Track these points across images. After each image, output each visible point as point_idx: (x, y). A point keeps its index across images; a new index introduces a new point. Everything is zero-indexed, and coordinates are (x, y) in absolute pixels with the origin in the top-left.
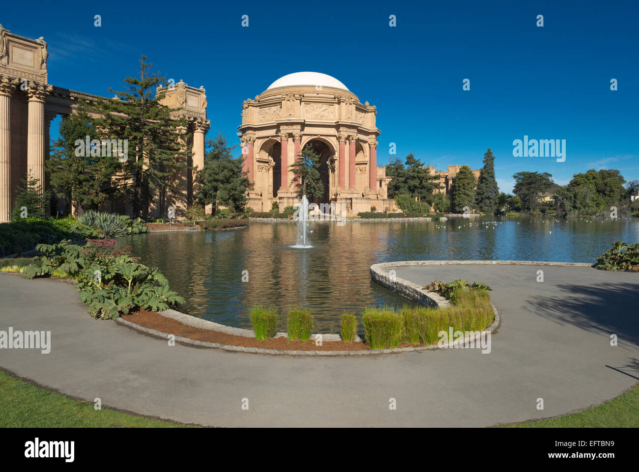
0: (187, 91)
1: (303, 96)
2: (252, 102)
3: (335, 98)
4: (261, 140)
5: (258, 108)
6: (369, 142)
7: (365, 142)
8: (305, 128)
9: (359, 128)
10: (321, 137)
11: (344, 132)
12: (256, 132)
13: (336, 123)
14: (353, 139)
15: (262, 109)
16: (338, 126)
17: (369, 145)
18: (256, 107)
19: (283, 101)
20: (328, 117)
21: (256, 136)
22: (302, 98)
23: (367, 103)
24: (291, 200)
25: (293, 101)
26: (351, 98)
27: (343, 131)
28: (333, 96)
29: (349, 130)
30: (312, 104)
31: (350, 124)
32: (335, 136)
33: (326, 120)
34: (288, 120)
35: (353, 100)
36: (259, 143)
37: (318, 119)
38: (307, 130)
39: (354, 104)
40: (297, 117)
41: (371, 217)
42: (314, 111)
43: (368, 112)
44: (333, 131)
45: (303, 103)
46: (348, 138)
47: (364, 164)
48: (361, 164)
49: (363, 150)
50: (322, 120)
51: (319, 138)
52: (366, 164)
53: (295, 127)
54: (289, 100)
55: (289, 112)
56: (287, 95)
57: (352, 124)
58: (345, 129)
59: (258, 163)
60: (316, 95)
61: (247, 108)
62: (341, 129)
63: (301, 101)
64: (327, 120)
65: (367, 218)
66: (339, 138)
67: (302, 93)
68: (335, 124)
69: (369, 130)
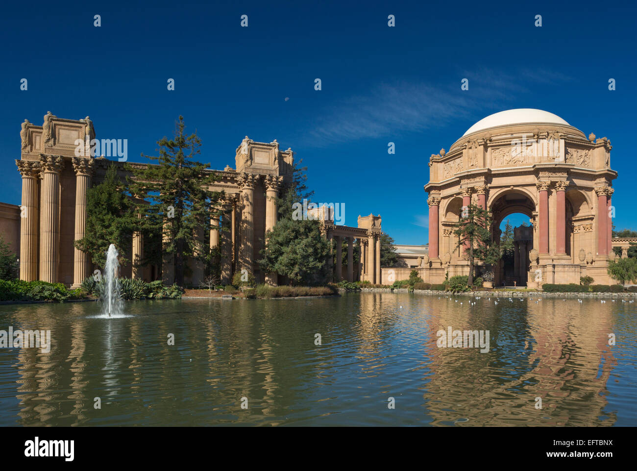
0: (254, 147)
1: (491, 141)
2: (437, 157)
3: (534, 136)
4: (446, 200)
5: (443, 163)
6: (596, 189)
7: (591, 189)
8: (493, 179)
9: (572, 170)
10: (515, 188)
11: (546, 179)
12: (442, 191)
13: (533, 167)
14: (560, 186)
15: (447, 164)
16: (536, 172)
17: (597, 193)
18: (441, 162)
19: (464, 150)
20: (524, 162)
21: (442, 196)
22: (488, 142)
23: (592, 136)
24: (459, 269)
25: (476, 148)
26: (558, 132)
27: (543, 177)
28: (532, 134)
29: (554, 175)
30: (502, 148)
31: (554, 166)
32: (534, 185)
33: (520, 165)
34: (468, 172)
35: (560, 134)
36: (444, 204)
37: (510, 166)
38: (496, 182)
39: (561, 139)
40: (480, 167)
41: (558, 291)
42: (505, 157)
43: (595, 148)
44: (531, 179)
45: (489, 149)
46: (553, 185)
47: (588, 219)
48: (585, 219)
49: (585, 200)
50: (516, 166)
51: (512, 189)
52: (592, 219)
53: (477, 179)
54: (470, 148)
55: (471, 162)
56: (469, 142)
57: (557, 166)
58: (547, 174)
59: (444, 228)
60: (509, 136)
61: (431, 165)
62: (541, 175)
63: (486, 147)
64: (523, 165)
65: (552, 291)
66: (539, 187)
67: (488, 136)
68: (532, 169)
69: (595, 172)
